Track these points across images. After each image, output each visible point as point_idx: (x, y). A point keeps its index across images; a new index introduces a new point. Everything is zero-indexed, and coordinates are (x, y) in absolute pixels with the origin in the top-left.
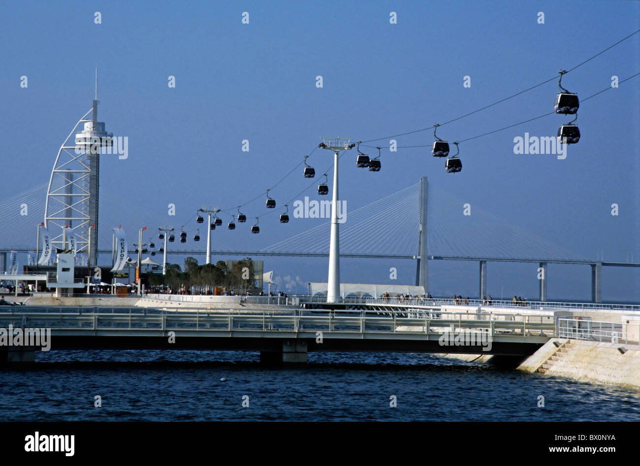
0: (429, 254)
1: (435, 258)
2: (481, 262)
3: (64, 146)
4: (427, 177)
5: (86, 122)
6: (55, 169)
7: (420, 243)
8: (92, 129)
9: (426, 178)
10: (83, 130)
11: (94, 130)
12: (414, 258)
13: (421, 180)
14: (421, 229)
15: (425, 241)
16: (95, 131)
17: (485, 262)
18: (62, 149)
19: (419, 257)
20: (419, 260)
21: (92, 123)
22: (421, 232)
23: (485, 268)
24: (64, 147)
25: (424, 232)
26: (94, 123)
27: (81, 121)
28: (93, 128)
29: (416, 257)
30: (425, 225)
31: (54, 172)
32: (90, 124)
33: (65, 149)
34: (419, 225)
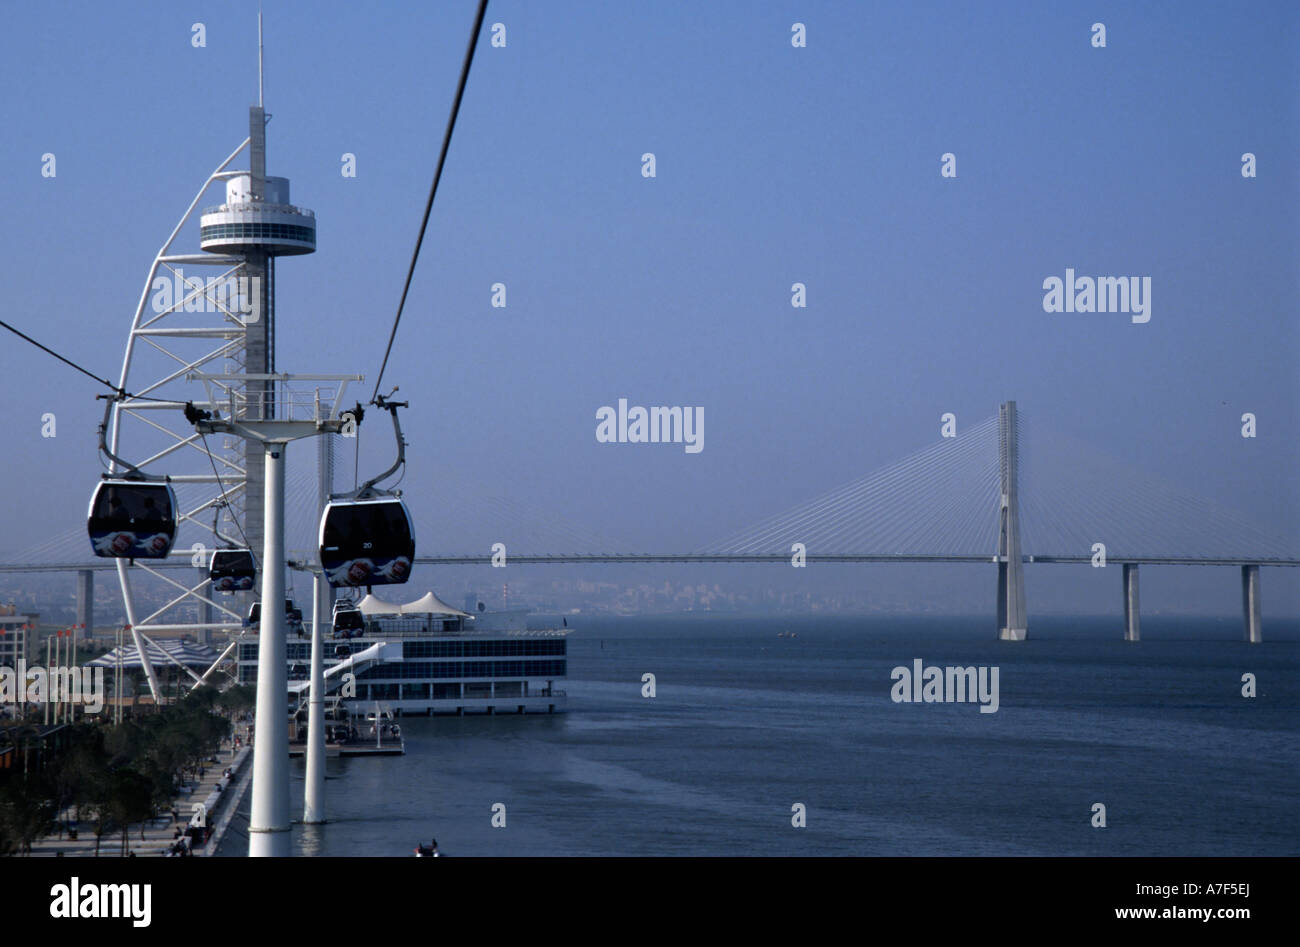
0: (1024, 552)
1: (1037, 560)
2: (1126, 568)
3: (163, 255)
4: (1015, 402)
5: (233, 176)
6: (137, 327)
7: (1004, 531)
8: (248, 198)
9: (1012, 404)
10: (224, 202)
11: (253, 200)
12: (995, 559)
13: (1003, 407)
14: (1005, 502)
15: (1016, 529)
16: (258, 205)
17: (1135, 566)
18: (159, 262)
19: (1004, 559)
20: (1003, 566)
21: (248, 179)
22: (1005, 509)
23: (1136, 578)
24: (164, 258)
25: (1011, 511)
26: (254, 180)
27: (215, 175)
28: (252, 194)
29: (999, 558)
30: (1013, 496)
31: (135, 335)
32: (243, 183)
33: (165, 261)
34: (1000, 497)
